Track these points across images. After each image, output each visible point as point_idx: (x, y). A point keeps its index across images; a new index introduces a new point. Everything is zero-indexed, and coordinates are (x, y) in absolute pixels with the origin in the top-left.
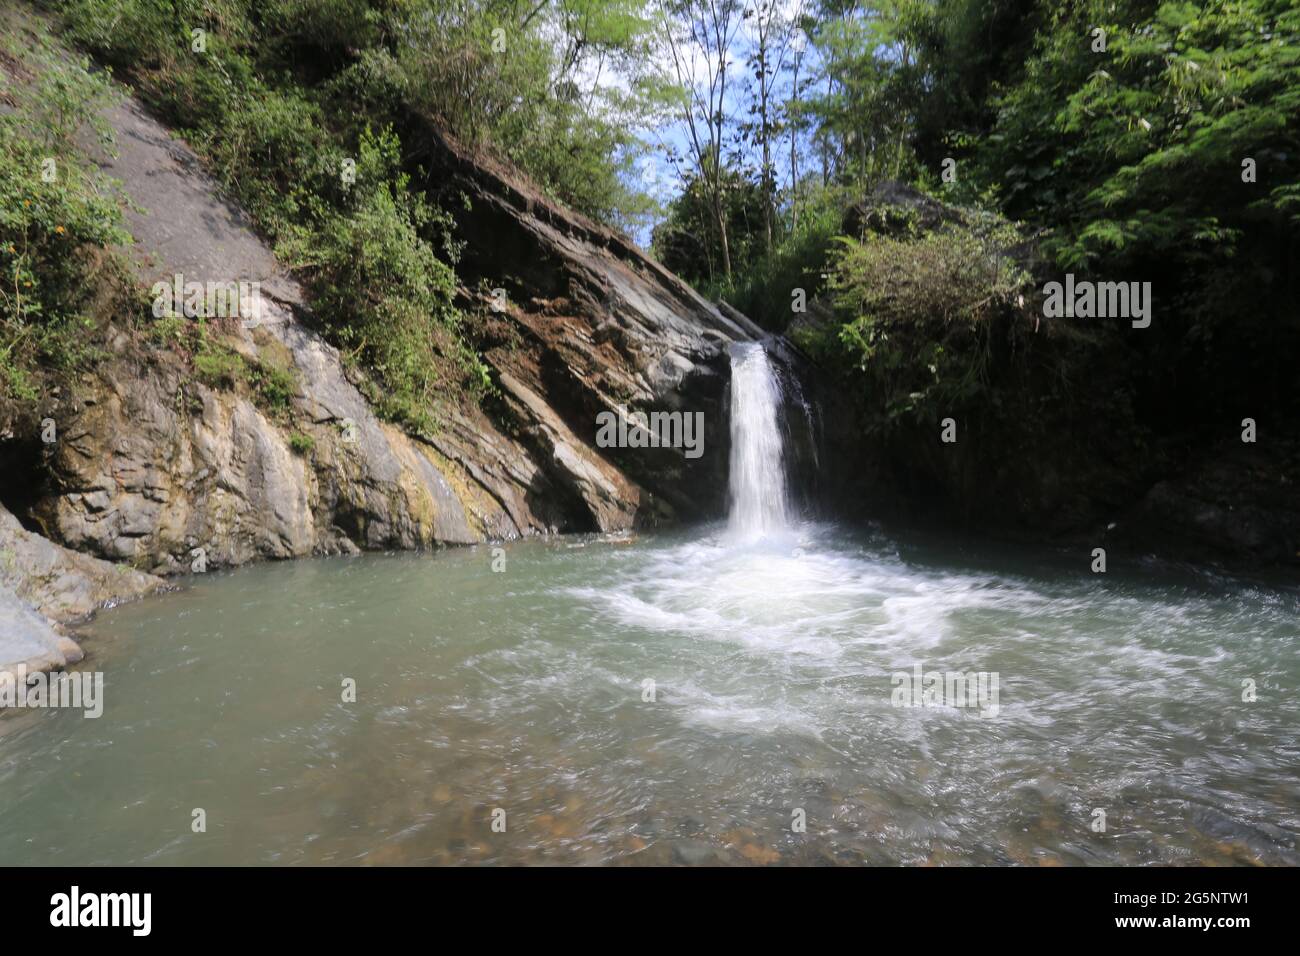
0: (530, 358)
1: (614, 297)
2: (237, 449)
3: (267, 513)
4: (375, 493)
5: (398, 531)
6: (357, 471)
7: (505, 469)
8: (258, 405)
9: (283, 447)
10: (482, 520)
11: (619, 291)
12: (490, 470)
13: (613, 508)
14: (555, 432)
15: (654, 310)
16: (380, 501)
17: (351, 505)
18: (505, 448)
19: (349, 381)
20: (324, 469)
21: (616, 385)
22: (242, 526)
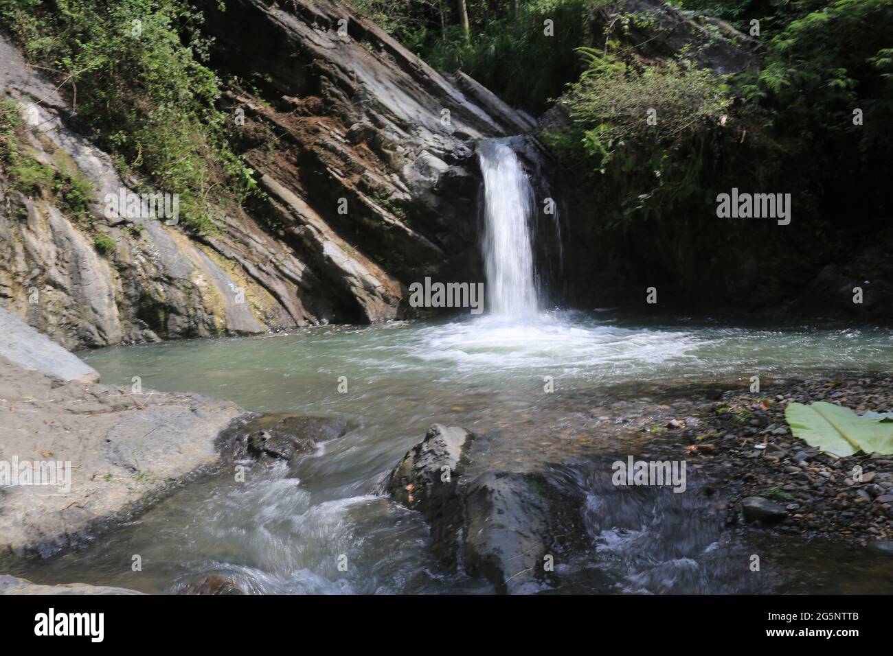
0: (288, 159)
1: (364, 95)
2: (60, 250)
3: (85, 307)
4: (173, 289)
5: (196, 323)
6: (154, 270)
7: (276, 267)
8: (63, 210)
9: (91, 249)
10: (264, 313)
11: (370, 87)
12: (264, 268)
13: (380, 301)
14: (319, 232)
15: (404, 107)
16: (178, 296)
17: (153, 300)
18: (273, 247)
19: (126, 185)
20: (125, 269)
21: (375, 186)
22: (68, 318)
